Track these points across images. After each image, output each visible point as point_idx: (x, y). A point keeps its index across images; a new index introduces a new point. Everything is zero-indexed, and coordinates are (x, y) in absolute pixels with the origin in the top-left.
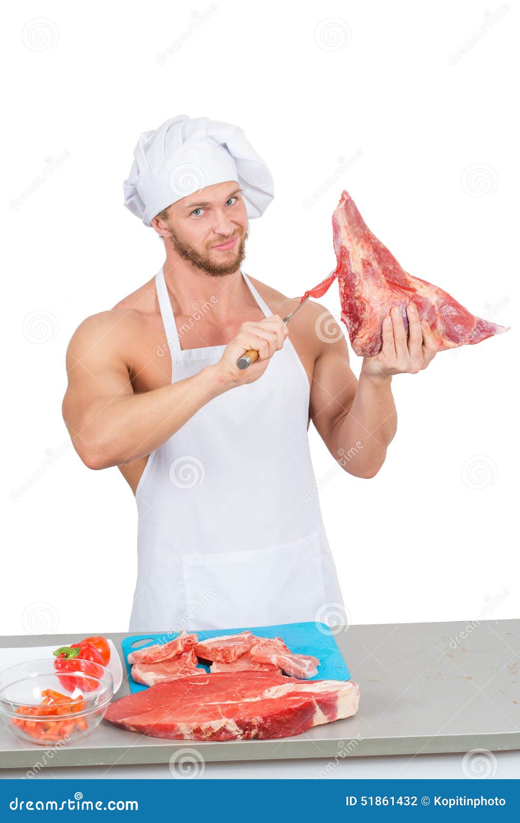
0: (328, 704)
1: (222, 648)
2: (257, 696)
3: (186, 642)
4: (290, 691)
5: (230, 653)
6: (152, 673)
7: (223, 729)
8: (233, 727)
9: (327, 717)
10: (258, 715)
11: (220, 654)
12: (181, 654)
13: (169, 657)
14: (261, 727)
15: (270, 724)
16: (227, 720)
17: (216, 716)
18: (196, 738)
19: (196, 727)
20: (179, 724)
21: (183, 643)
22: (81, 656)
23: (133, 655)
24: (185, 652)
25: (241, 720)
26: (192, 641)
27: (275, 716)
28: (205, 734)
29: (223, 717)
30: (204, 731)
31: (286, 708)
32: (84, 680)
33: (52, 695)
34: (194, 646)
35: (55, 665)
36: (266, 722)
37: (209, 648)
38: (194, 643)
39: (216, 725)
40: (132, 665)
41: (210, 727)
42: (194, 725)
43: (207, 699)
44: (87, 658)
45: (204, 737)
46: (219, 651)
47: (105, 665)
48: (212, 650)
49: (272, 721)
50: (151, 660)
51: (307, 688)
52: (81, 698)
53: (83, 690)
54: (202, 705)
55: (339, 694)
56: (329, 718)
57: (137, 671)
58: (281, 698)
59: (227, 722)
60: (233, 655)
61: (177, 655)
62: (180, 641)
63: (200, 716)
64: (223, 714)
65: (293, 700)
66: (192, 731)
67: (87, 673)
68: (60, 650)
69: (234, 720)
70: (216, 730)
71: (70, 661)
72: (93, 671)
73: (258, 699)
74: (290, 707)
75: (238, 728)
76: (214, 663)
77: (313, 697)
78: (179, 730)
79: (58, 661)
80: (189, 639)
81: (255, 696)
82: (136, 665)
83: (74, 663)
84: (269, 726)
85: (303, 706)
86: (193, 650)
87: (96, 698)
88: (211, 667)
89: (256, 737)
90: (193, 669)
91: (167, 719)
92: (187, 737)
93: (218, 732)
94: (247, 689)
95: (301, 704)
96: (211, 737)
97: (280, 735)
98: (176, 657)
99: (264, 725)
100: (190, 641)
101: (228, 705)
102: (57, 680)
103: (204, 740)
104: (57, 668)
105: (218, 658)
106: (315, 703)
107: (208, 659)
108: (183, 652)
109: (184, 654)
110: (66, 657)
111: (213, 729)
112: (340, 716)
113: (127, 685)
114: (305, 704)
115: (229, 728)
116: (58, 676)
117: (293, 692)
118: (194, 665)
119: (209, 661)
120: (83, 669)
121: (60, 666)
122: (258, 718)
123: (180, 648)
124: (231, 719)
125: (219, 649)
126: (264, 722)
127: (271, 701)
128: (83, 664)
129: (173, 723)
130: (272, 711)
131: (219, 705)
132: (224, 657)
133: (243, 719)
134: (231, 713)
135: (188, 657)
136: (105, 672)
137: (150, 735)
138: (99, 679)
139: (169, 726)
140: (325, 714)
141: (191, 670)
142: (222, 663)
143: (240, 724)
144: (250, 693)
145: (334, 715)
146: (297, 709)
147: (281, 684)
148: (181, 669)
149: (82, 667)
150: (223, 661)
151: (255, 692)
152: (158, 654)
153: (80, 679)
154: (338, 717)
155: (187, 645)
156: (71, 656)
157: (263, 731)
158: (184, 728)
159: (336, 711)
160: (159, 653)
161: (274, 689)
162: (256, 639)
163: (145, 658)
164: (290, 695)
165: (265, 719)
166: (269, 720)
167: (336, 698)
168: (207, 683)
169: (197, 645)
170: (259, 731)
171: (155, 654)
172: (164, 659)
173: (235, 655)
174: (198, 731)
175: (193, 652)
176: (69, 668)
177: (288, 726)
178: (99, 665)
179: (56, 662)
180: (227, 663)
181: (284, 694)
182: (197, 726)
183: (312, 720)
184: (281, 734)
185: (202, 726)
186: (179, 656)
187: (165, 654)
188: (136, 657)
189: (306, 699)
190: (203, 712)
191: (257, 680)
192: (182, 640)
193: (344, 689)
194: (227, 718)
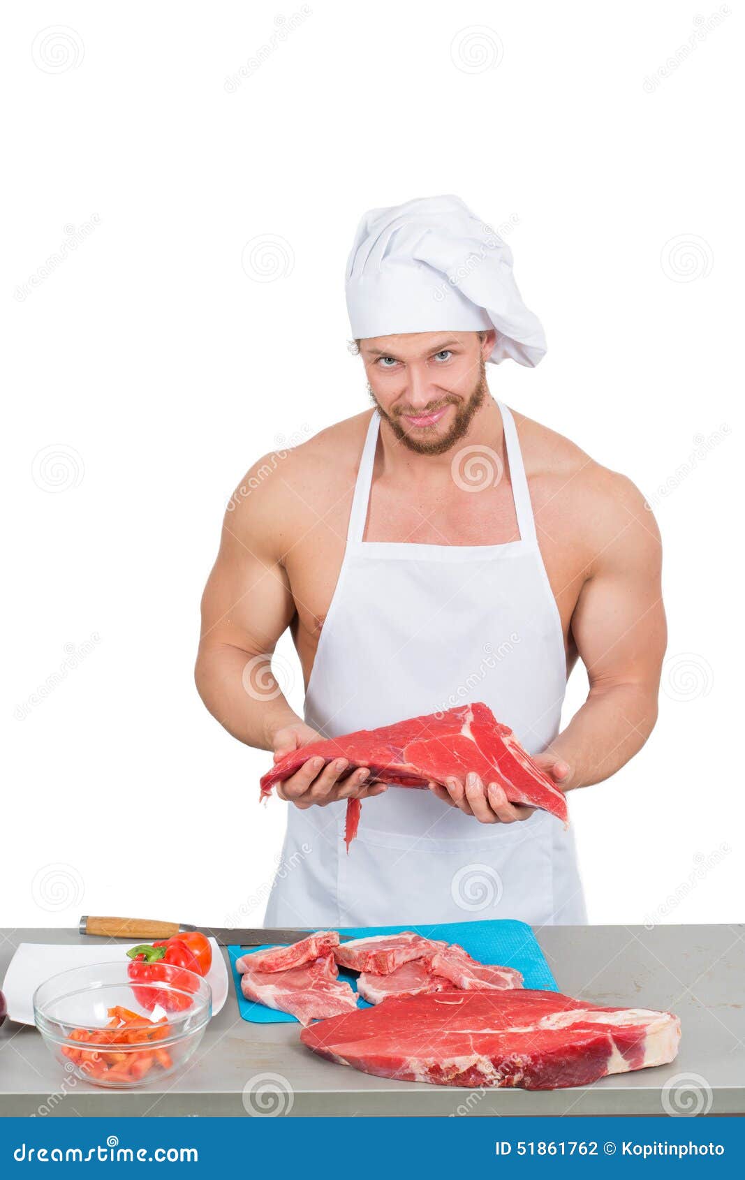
0: (630, 1043)
1: (374, 953)
2: (529, 1026)
3: (322, 943)
4: (577, 1021)
5: (387, 959)
6: (272, 986)
7: (473, 1070)
8: (486, 1067)
9: (629, 1062)
10: (525, 1053)
11: (371, 961)
12: (315, 961)
13: (297, 964)
14: (528, 1071)
15: (542, 1067)
16: (479, 1056)
17: (464, 1050)
18: (433, 1080)
19: (434, 1065)
20: (409, 1059)
21: (318, 944)
22: (167, 958)
23: (244, 960)
24: (320, 957)
25: (500, 1058)
26: (331, 941)
27: (551, 1056)
28: (445, 1074)
29: (474, 1051)
30: (444, 1071)
31: (566, 1045)
32: (170, 994)
33: (124, 1016)
34: (333, 949)
35: (128, 970)
36: (536, 1063)
37: (356, 953)
38: (333, 944)
39: (463, 1063)
40: (243, 974)
41: (454, 1066)
42: (431, 1061)
43: (457, 1024)
44: (177, 963)
45: (444, 1079)
46: (370, 958)
47: (203, 974)
48: (360, 955)
49: (545, 1062)
50: (270, 967)
51: (603, 1019)
52: (165, 1019)
53: (168, 1009)
54: (447, 1032)
55: (648, 1030)
56: (631, 1065)
57: (249, 984)
58: (562, 1030)
59: (480, 1061)
60: (390, 964)
61: (309, 961)
62: (313, 941)
63: (441, 1048)
64: (476, 1049)
65: (579, 1035)
66: (427, 1070)
67: (173, 985)
68: (137, 949)
69: (489, 1058)
70: (463, 1069)
71: (151, 967)
72: (183, 982)
73: (530, 1029)
74: (574, 1044)
75: (494, 1070)
76: (362, 975)
77: (609, 1031)
78: (408, 1067)
79: (134, 965)
80: (326, 939)
81: (527, 1025)
82: (249, 975)
83: (156, 969)
84: (540, 1069)
85: (593, 1043)
86: (332, 955)
87: (185, 1021)
88: (357, 980)
89: (521, 1084)
90: (332, 982)
91: (392, 1051)
92: (419, 1078)
93: (464, 1073)
94: (516, 1014)
95: (589, 1041)
96: (454, 1079)
97: (556, 1085)
98: (307, 965)
99: (534, 1069)
100: (328, 941)
101: (484, 1035)
102: (131, 993)
103: (444, 1084)
104: (132, 975)
105: (368, 968)
106: (611, 1041)
107: (354, 969)
108: (317, 958)
109: (318, 961)
110: (146, 959)
111: (458, 1069)
112: (647, 1063)
113: (234, 1002)
114: (596, 1040)
115: (481, 1068)
116: (133, 987)
117: (581, 1022)
118: (333, 978)
119: (356, 971)
120: (169, 979)
121: (136, 972)
122: (525, 1056)
123: (314, 951)
124: (485, 1056)
125: (371, 955)
126: (532, 1063)
127: (548, 1033)
128: (169, 972)
129: (399, 1056)
130: (546, 1048)
131: (472, 1034)
132: (378, 966)
133: (502, 1056)
134: (487, 1047)
135: (325, 965)
136: (201, 983)
137: (366, 1071)
138: (193, 993)
139: (395, 1059)
140: (626, 1058)
141: (330, 984)
142: (374, 974)
143: (496, 1063)
144: (521, 1019)
145: (640, 1061)
146: (582, 1047)
147: (567, 1010)
148: (315, 982)
149: (168, 975)
150: (377, 971)
151: (527, 1019)
152: (281, 960)
153: (165, 993)
154: (645, 1064)
155: (323, 947)
156: (153, 959)
157: (531, 1077)
158: (415, 1064)
159: (643, 1054)
160: (282, 958)
161: (555, 1017)
162: (424, 941)
163: (262, 965)
164: (576, 1026)
165: (534, 1058)
166: (541, 1061)
167: (643, 1035)
168: (460, 1003)
169: (339, 947)
170: (526, 1075)
171: (277, 959)
172: (289, 967)
173: (393, 963)
174: (435, 1070)
175: (332, 958)
176: (149, 976)
177: (569, 1071)
178: (193, 973)
179: (131, 967)
180: (382, 975)
181: (568, 1025)
182: (435, 1062)
183: (606, 1066)
184: (557, 1082)
185: (441, 1063)
186: (311, 963)
187: (291, 960)
188: (249, 963)
189: (598, 1034)
190: (445, 1043)
191: (533, 1002)
192: (316, 938)
193: (655, 1023)
194: (480, 1054)
